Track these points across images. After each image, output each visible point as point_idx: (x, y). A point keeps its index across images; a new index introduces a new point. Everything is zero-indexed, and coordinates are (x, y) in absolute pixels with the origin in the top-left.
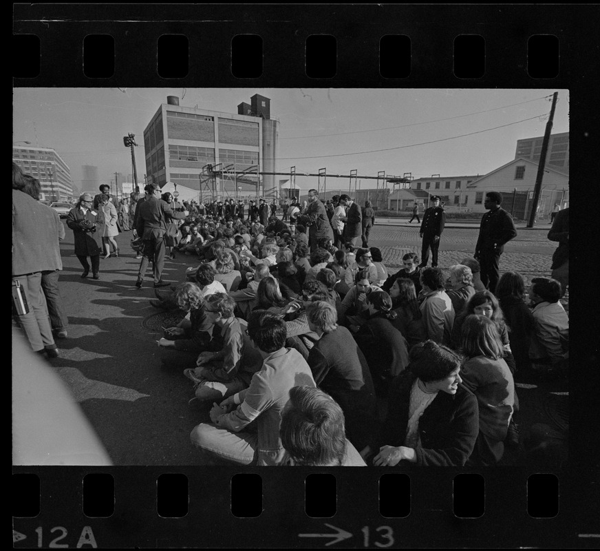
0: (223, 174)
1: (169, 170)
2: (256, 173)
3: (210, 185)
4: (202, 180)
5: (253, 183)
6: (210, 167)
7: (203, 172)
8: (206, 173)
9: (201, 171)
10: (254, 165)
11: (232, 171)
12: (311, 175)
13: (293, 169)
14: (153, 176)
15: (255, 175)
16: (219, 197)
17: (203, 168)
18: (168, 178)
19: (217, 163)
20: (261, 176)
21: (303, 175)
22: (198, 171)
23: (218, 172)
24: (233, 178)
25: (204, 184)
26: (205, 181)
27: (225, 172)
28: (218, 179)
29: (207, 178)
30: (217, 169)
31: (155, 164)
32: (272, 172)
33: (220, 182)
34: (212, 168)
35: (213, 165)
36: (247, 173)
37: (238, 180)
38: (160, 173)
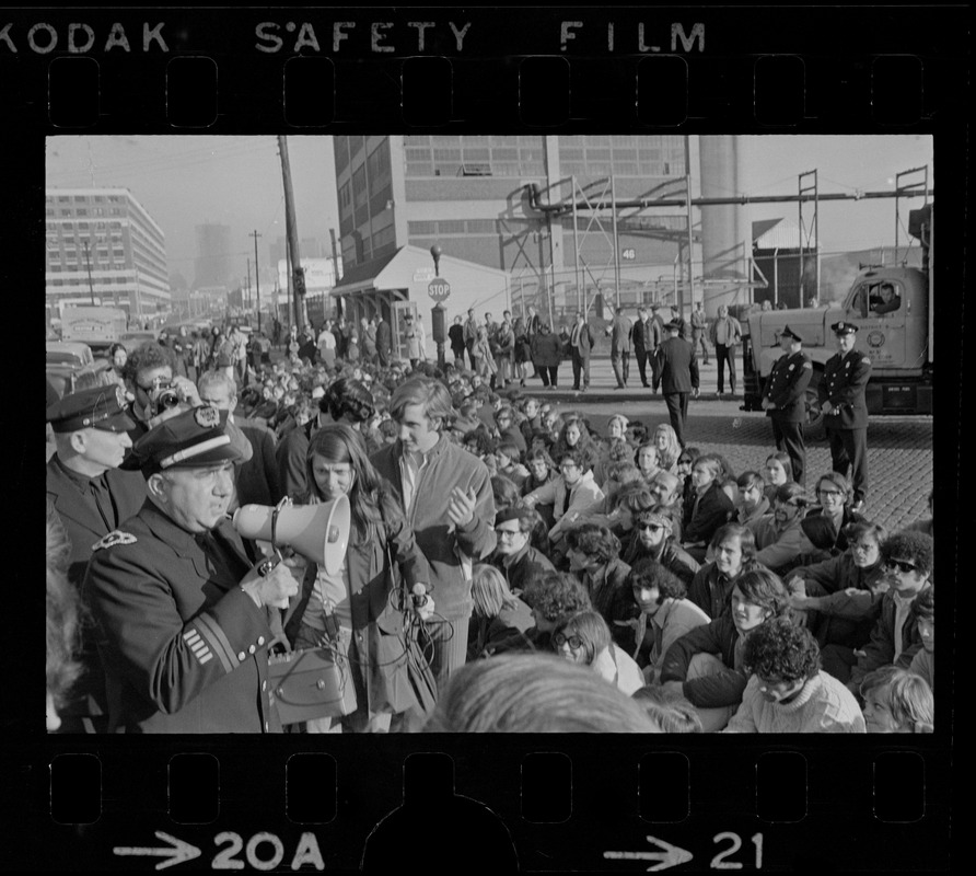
0: (577, 213)
1: (404, 212)
2: (681, 204)
3: (532, 250)
4: (507, 236)
5: (668, 235)
6: (532, 194)
7: (510, 209)
8: (519, 212)
9: (502, 206)
10: (673, 175)
11: (604, 200)
12: (869, 195)
13: (808, 182)
14: (357, 236)
15: (676, 210)
16: (560, 290)
17: (509, 198)
18: (402, 236)
19: (555, 176)
20: (696, 213)
21: (842, 197)
22: (492, 209)
23: (558, 208)
24: (608, 226)
25: (513, 248)
26: (515, 238)
27: (582, 206)
28: (557, 230)
29: (523, 227)
30: (554, 198)
31: (364, 198)
32: (728, 195)
33: (565, 239)
34: (537, 196)
35: (540, 186)
36: (651, 204)
37: (625, 228)
38: (378, 223)
